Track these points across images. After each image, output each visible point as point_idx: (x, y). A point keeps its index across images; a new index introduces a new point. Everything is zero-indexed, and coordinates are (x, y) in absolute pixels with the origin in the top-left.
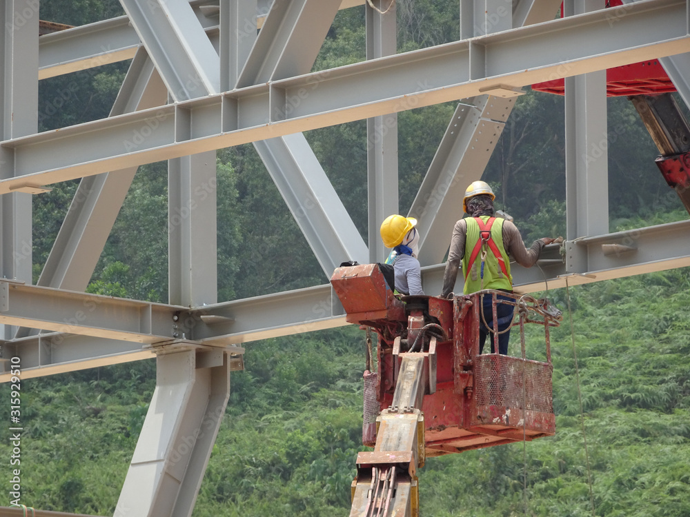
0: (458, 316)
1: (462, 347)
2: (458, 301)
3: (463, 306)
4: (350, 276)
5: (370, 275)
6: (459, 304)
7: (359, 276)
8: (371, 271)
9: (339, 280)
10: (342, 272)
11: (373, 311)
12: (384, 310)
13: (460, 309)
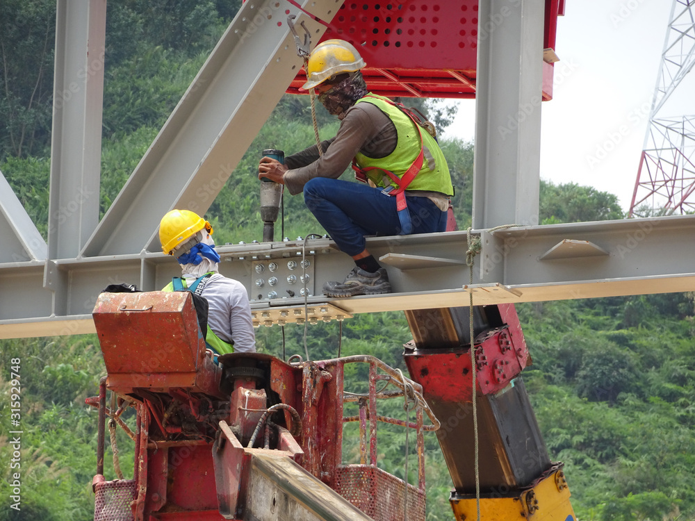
0: (311, 395)
1: (316, 449)
2: (312, 370)
3: (318, 379)
4: (136, 308)
5: (180, 309)
6: (313, 375)
7: (155, 310)
8: (182, 304)
9: (112, 314)
10: (117, 301)
11: (165, 373)
12: (189, 373)
13: (315, 383)
